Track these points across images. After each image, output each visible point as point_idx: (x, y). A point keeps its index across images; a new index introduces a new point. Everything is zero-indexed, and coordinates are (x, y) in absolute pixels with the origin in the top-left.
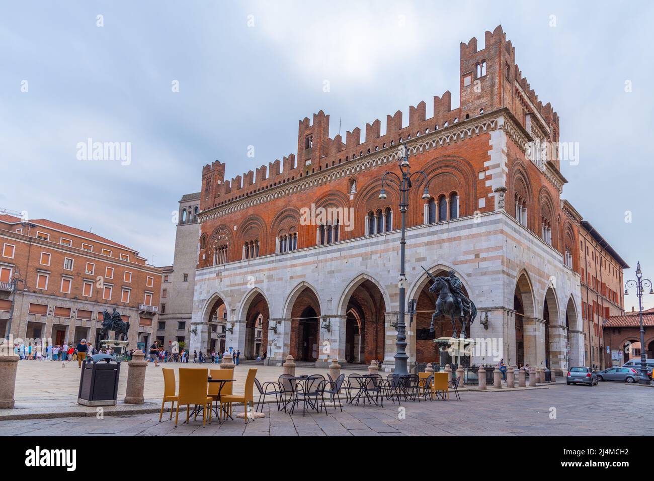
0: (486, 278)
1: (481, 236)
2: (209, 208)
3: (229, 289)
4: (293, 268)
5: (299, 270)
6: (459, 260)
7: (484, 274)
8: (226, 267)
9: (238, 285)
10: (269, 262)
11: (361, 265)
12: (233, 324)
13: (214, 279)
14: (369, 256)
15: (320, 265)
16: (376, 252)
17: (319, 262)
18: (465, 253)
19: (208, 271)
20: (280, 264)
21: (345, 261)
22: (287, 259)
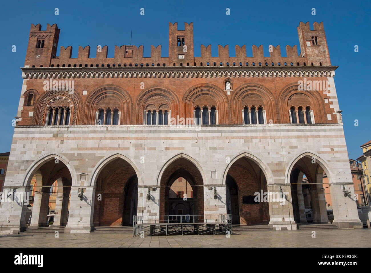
0: (340, 164)
1: (333, 137)
2: (42, 66)
3: (76, 152)
4: (168, 141)
5: (176, 143)
6: (321, 150)
7: (338, 161)
8: (70, 129)
9: (91, 149)
10: (136, 132)
11: (243, 145)
12: (82, 189)
13: (49, 139)
14: (250, 140)
15: (200, 141)
16: (256, 138)
17: (199, 139)
18: (325, 147)
19: (38, 129)
20: (151, 135)
21: (227, 141)
22: (160, 132)
